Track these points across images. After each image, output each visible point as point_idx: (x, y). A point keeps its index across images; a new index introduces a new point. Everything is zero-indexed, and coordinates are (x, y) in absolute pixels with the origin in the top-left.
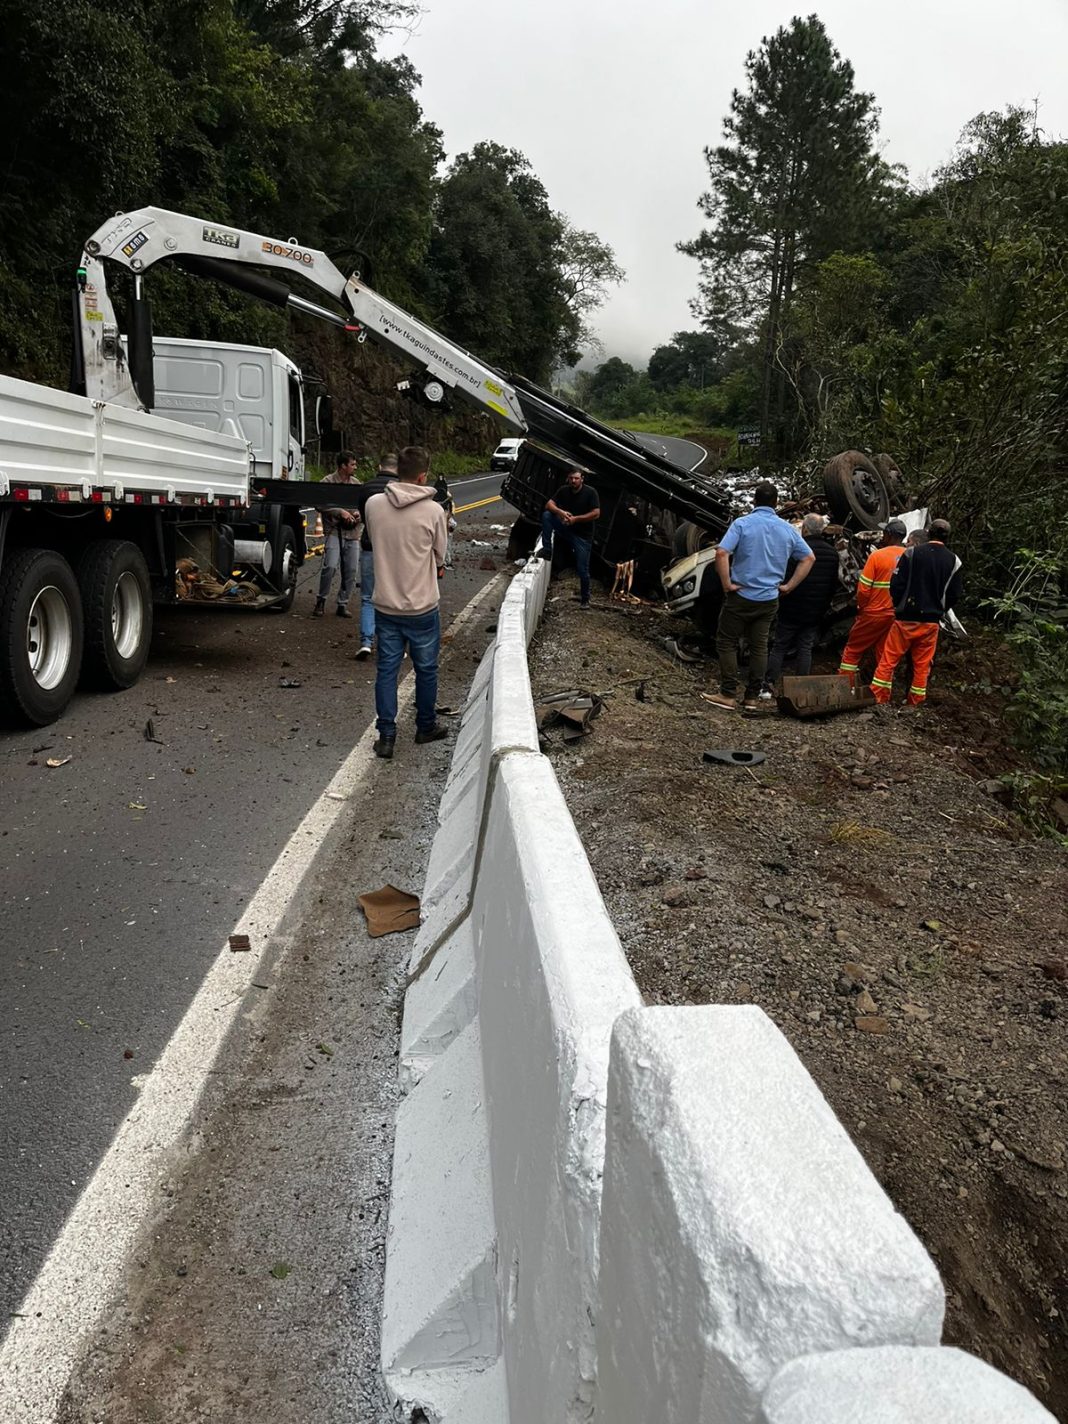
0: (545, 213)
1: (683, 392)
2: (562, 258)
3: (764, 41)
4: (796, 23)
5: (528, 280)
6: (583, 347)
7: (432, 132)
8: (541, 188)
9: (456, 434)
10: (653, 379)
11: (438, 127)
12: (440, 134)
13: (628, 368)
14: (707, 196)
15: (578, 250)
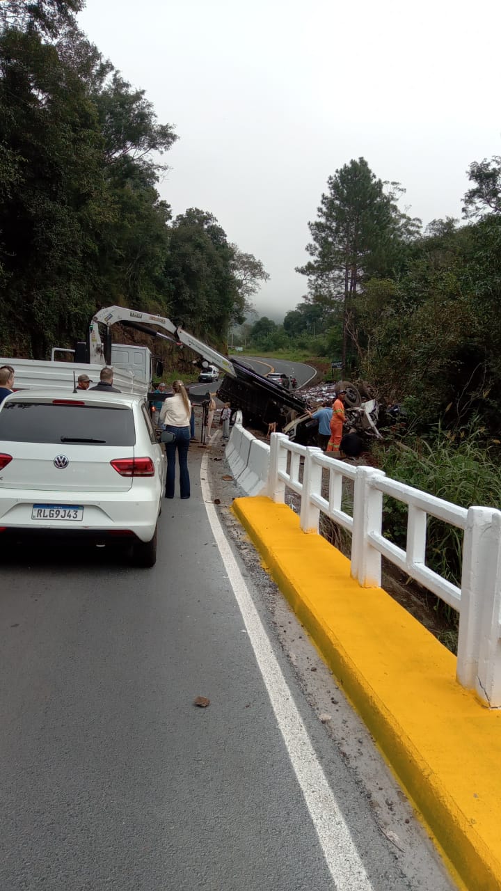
0: (225, 245)
1: (304, 337)
2: (235, 268)
3: (337, 172)
4: (353, 163)
5: (216, 280)
6: (246, 315)
7: (164, 205)
8: (223, 232)
9: (179, 362)
10: (286, 329)
11: (168, 203)
12: (169, 206)
13: (271, 323)
14: (310, 245)
15: (243, 263)
